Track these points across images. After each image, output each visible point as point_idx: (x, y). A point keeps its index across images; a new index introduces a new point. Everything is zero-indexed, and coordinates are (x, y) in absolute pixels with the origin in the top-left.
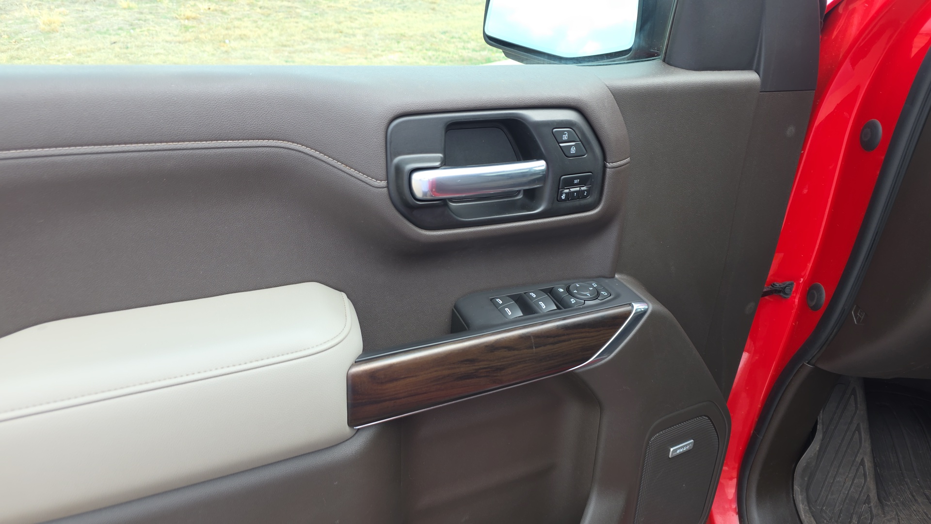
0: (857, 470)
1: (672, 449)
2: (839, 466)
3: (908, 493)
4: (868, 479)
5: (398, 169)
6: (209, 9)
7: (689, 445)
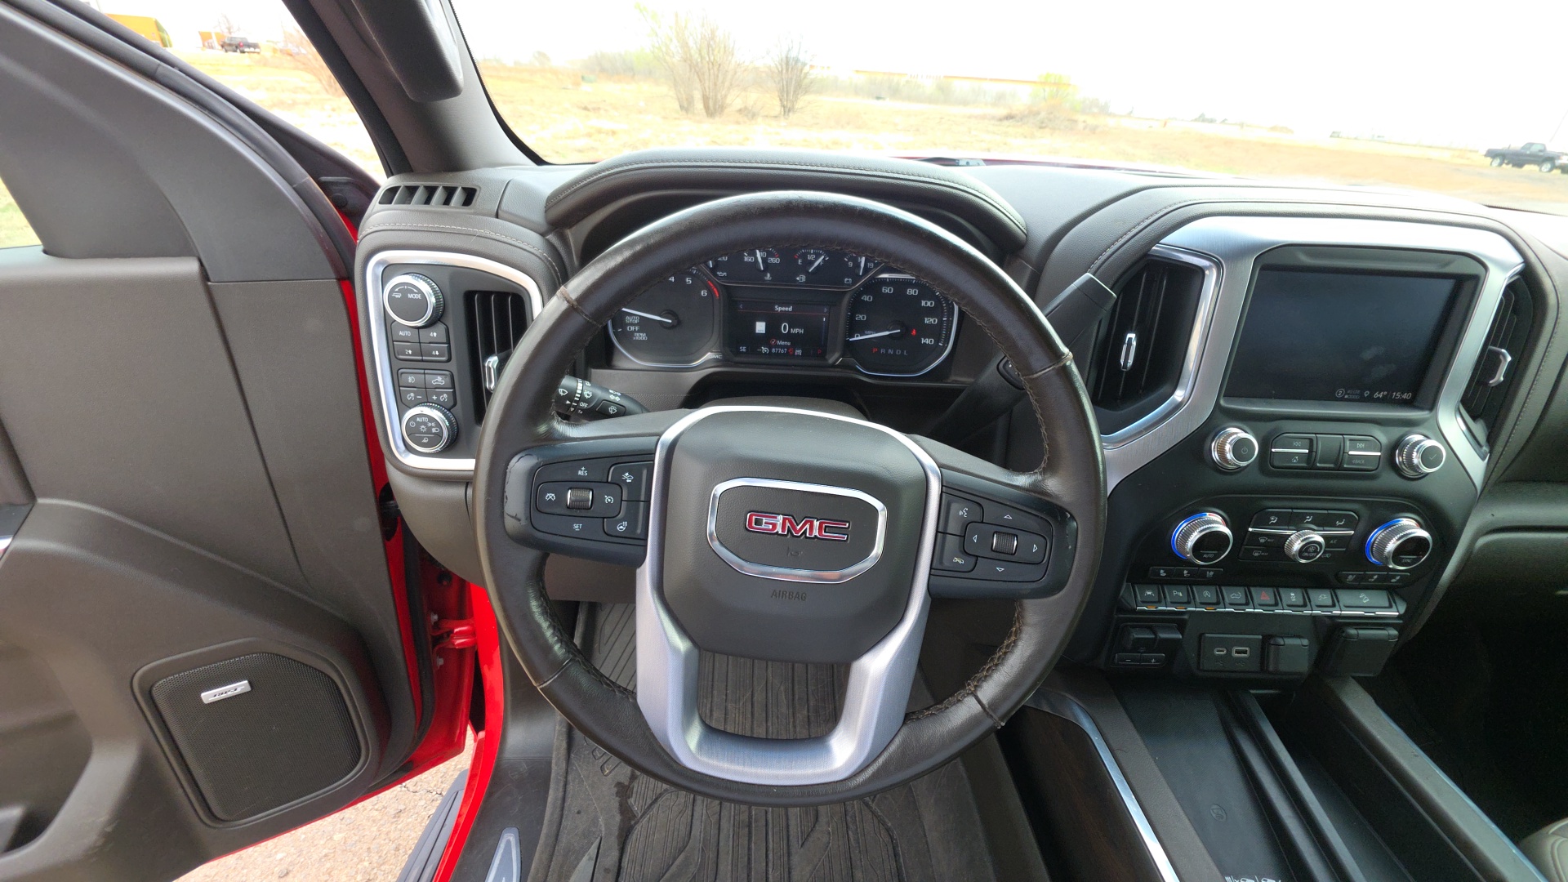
1: (205, 694)
7: (242, 686)
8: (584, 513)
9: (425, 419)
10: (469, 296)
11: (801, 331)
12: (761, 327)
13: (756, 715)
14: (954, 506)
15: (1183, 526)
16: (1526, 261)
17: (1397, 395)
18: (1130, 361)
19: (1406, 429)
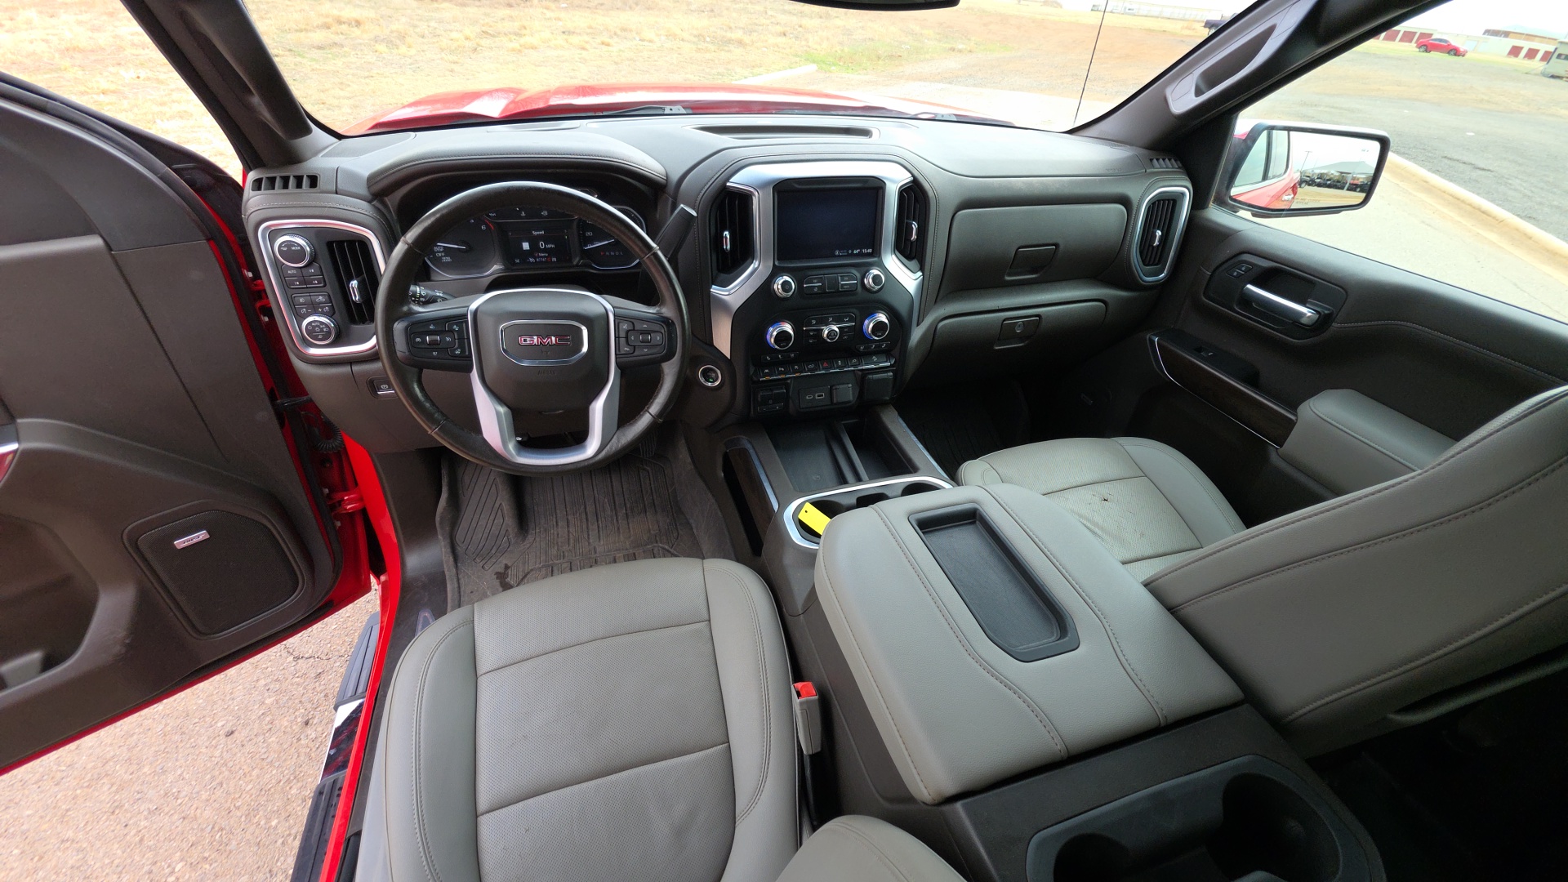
0: (497, 514)
1: (176, 542)
2: (481, 514)
3: (554, 520)
4: (508, 517)
6: (138, 77)
7: (202, 535)
8: (437, 347)
9: (318, 324)
10: (330, 245)
11: (553, 246)
12: (526, 246)
13: (589, 519)
14: (621, 325)
15: (771, 329)
16: (913, 176)
17: (865, 251)
18: (729, 247)
19: (865, 269)
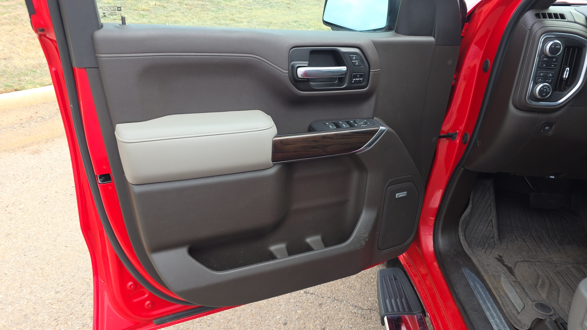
0: (489, 224)
1: (397, 194)
2: (480, 222)
3: (514, 236)
4: (494, 228)
5: (293, 67)
7: (405, 193)
